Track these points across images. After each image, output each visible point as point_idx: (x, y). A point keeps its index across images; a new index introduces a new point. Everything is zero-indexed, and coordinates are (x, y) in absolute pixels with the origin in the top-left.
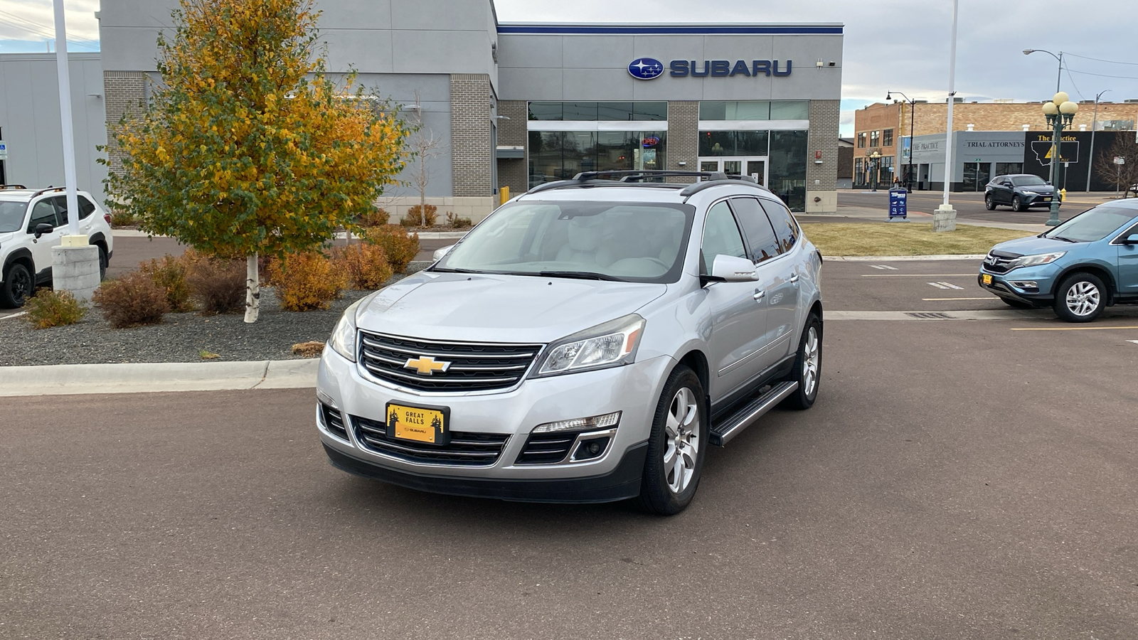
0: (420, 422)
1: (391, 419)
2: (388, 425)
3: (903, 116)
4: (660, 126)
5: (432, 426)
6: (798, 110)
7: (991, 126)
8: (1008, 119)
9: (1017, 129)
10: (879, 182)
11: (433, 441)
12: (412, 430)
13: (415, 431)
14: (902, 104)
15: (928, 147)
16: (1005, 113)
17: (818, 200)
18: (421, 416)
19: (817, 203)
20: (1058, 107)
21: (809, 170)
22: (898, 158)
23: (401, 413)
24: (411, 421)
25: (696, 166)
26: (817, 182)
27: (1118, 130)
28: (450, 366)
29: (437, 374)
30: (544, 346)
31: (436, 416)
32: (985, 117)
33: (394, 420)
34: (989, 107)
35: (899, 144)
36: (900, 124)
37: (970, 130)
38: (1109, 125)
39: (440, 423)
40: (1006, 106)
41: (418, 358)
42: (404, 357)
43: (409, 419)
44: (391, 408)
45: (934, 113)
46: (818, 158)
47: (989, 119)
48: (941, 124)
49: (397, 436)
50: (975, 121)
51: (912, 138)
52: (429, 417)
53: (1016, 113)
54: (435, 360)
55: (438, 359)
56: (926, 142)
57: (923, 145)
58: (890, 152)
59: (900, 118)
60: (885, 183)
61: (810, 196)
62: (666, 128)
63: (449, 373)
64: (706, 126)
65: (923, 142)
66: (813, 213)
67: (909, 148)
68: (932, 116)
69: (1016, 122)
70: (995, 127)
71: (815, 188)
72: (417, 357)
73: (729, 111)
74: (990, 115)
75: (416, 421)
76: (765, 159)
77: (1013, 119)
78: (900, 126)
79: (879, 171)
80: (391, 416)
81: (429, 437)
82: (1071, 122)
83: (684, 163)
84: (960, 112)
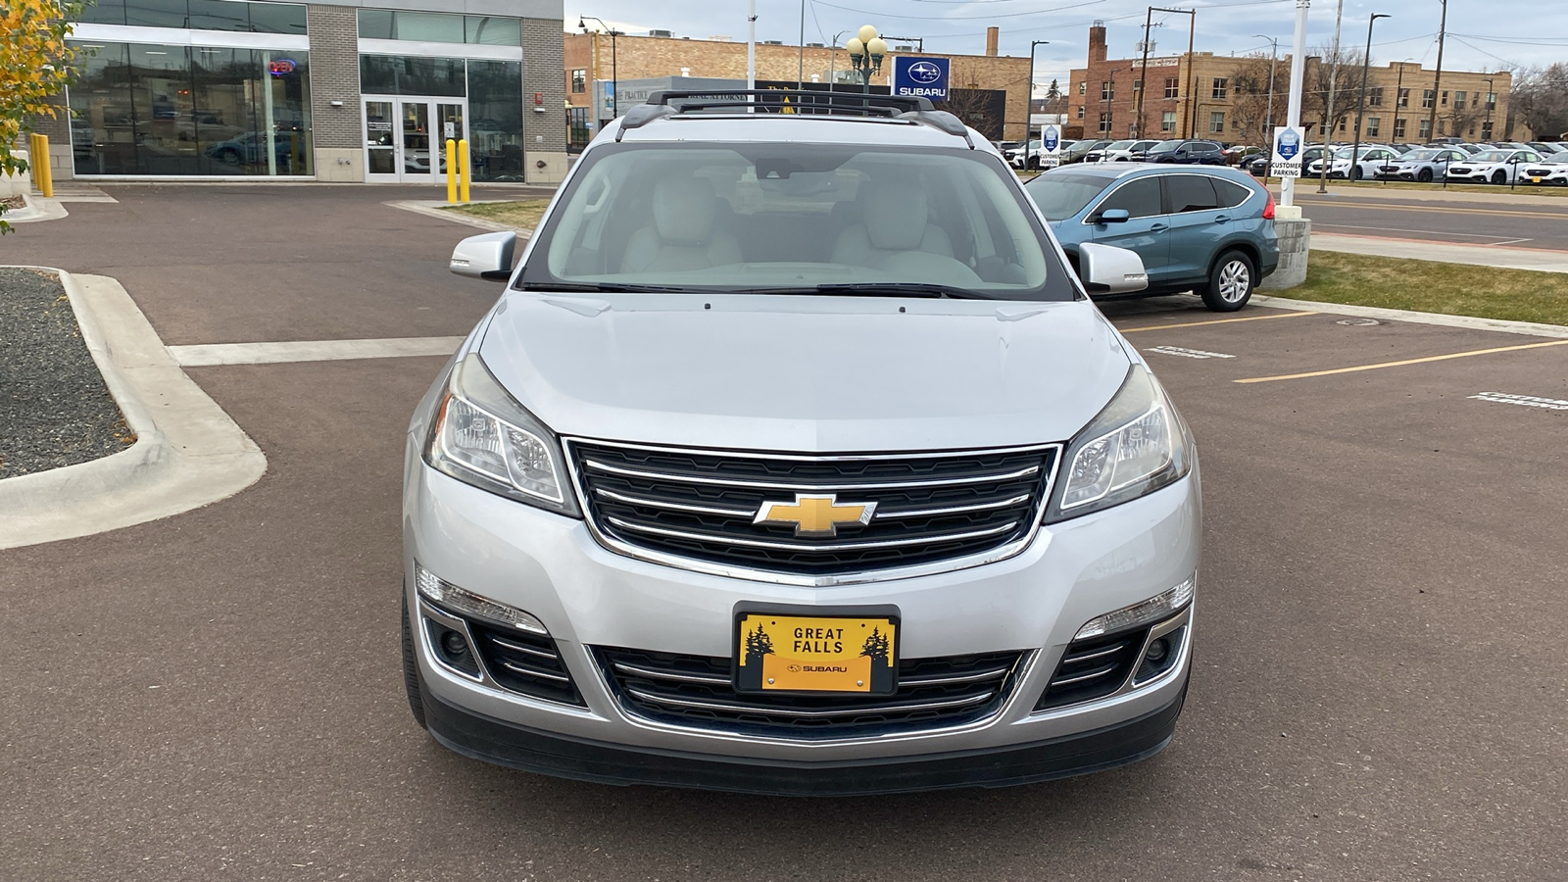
0: (831, 647)
1: (751, 648)
2: (743, 663)
3: (598, 52)
4: (297, 43)
5: (865, 654)
6: (505, 31)
7: (707, 71)
8: (728, 63)
9: (739, 76)
10: (569, 142)
11: (867, 688)
12: (810, 669)
13: (818, 669)
14: (595, 35)
15: (634, 97)
16: (724, 54)
17: (542, 165)
18: (835, 634)
19: (541, 170)
20: (865, 45)
21: (528, 121)
22: (595, 110)
23: (779, 633)
24: (807, 647)
25: (359, 109)
26: (539, 138)
27: (854, 82)
28: (876, 512)
29: (847, 531)
30: (1060, 447)
31: (876, 631)
32: (700, 59)
33: (761, 648)
34: (703, 46)
35: (595, 91)
36: (594, 62)
37: (685, 75)
38: (843, 76)
39: (885, 644)
40: (725, 45)
41: (793, 500)
42: (756, 498)
43: (802, 645)
44: (750, 626)
45: (638, 49)
46: (539, 103)
47: (705, 61)
48: (647, 66)
49: (765, 686)
50: (689, 64)
51: (615, 83)
52: (856, 635)
53: (736, 56)
54: (839, 500)
55: (843, 497)
56: (633, 89)
57: (628, 93)
58: (582, 102)
59: (594, 55)
60: (578, 144)
61: (531, 158)
62: (307, 48)
63: (877, 528)
64: (368, 46)
65: (627, 89)
66: (536, 184)
67: (612, 97)
68: (635, 54)
69: (736, 67)
70: (713, 73)
71: (537, 148)
72: (789, 496)
73: (402, 25)
74: (705, 57)
75: (821, 647)
76: (463, 102)
77: (733, 64)
78: (594, 66)
79: (569, 127)
80: (750, 641)
81: (858, 679)
82: (879, 66)
83: (340, 103)
84: (669, 51)
